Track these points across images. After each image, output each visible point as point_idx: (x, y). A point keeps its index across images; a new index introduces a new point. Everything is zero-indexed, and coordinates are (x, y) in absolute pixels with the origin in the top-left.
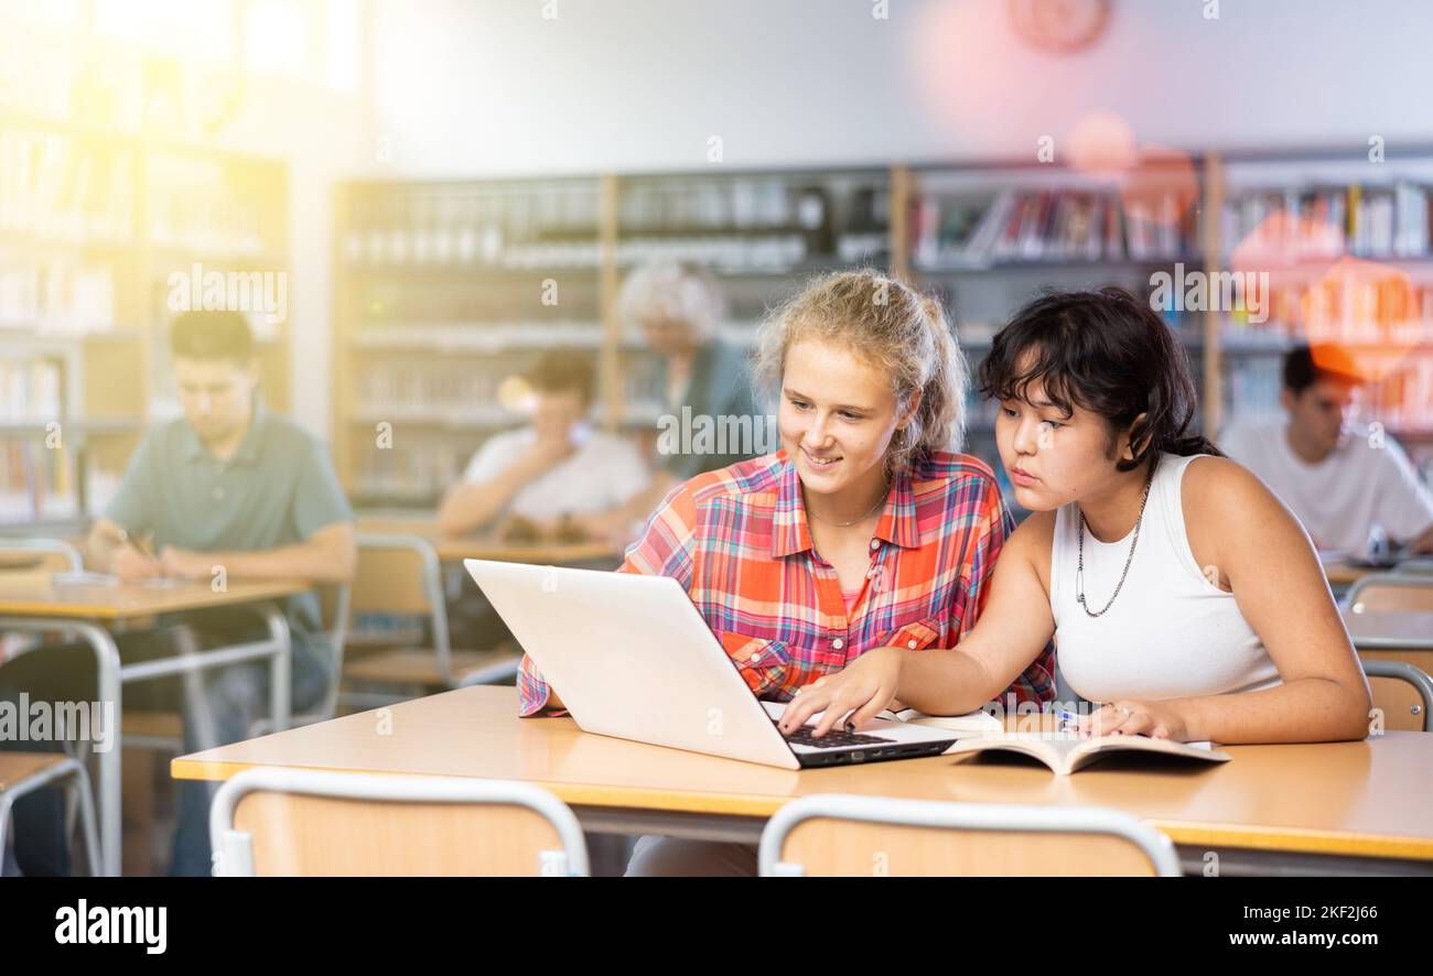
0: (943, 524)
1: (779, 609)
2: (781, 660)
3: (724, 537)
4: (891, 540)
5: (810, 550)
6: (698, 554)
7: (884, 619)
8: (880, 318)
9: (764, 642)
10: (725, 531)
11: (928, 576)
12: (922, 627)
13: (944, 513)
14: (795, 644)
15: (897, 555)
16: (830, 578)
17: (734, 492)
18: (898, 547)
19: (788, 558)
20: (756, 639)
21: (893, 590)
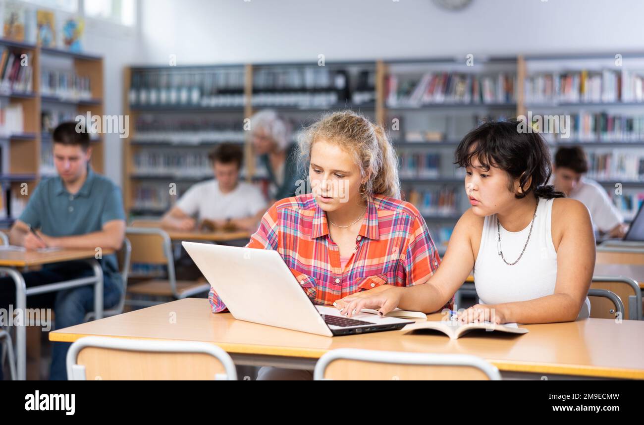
0: (391, 232)
1: (312, 262)
2: (313, 285)
3: (291, 227)
4: (366, 236)
5: (327, 235)
6: (280, 233)
7: (360, 272)
8: (353, 131)
9: (306, 276)
10: (291, 224)
11: (382, 255)
12: (379, 278)
13: (392, 227)
14: (319, 279)
15: (368, 243)
16: (335, 250)
17: (295, 207)
18: (369, 239)
19: (317, 239)
20: (303, 274)
21: (365, 259)
